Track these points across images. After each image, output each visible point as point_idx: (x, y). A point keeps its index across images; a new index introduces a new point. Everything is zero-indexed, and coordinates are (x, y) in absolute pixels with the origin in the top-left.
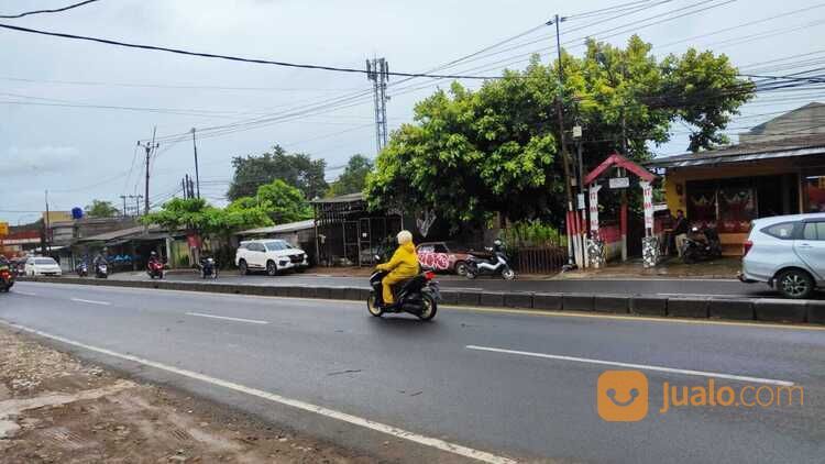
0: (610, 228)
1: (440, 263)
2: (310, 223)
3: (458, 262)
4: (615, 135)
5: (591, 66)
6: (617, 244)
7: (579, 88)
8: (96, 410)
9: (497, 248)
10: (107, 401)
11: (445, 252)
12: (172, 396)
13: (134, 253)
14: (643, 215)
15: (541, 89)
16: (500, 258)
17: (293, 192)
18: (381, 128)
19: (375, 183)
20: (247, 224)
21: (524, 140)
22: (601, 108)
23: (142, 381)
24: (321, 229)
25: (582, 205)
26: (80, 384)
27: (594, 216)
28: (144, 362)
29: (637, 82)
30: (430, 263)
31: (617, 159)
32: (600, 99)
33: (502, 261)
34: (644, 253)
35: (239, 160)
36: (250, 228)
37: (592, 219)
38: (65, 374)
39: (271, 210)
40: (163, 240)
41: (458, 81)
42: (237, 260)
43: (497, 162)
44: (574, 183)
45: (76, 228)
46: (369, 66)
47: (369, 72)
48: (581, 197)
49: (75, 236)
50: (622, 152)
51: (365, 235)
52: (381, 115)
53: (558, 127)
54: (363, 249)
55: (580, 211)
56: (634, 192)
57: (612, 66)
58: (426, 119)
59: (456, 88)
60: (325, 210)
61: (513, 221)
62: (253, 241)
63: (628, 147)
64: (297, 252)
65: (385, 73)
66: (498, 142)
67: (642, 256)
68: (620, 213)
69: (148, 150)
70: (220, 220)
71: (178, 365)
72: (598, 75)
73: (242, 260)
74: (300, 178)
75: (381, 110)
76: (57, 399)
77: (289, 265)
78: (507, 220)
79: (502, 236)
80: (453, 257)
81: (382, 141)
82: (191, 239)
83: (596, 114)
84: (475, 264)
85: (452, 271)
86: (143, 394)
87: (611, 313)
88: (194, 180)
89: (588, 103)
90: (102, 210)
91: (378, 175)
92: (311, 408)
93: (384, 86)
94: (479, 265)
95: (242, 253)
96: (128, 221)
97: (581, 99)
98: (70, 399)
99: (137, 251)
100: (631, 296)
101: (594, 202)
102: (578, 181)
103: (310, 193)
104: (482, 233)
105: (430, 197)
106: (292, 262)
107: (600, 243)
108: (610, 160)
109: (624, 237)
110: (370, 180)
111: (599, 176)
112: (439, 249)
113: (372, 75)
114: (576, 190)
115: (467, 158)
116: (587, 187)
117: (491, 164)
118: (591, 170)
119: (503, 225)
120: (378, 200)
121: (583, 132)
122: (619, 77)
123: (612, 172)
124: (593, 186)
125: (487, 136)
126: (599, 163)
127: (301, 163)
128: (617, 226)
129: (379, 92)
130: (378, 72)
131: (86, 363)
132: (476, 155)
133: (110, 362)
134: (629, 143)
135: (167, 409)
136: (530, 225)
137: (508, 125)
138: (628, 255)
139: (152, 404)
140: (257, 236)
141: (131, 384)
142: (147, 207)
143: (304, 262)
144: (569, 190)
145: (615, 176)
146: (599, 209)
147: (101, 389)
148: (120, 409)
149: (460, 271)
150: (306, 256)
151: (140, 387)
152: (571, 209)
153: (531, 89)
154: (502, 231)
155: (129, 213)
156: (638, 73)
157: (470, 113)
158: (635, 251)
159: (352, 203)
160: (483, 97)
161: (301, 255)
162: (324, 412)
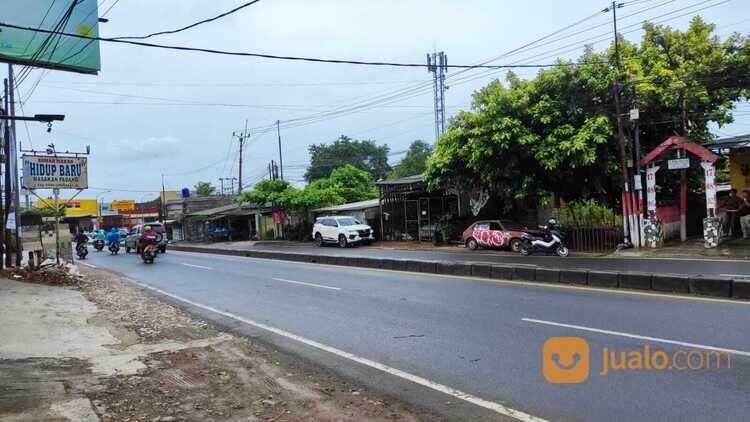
0: (667, 208)
1: (495, 240)
2: (376, 202)
3: (513, 239)
4: (674, 117)
5: (648, 49)
6: (676, 224)
7: (635, 72)
8: (204, 357)
9: (551, 227)
10: (212, 350)
11: (501, 229)
12: (262, 349)
13: (230, 226)
14: (704, 195)
15: (594, 74)
16: (554, 237)
17: (361, 174)
18: (440, 116)
19: (434, 165)
20: (323, 203)
21: (578, 123)
22: (661, 90)
23: (238, 334)
24: (386, 207)
25: (638, 185)
26: (191, 334)
27: (651, 197)
28: (240, 318)
29: (698, 63)
30: (485, 239)
31: (676, 140)
32: (658, 82)
33: (556, 239)
34: (706, 233)
35: (314, 148)
36: (324, 206)
37: (649, 200)
38: (180, 325)
39: (342, 190)
40: (253, 216)
41: (513, 70)
42: (314, 234)
43: (552, 144)
44: (630, 164)
45: (185, 205)
46: (429, 60)
47: (429, 66)
48: (638, 178)
49: (184, 211)
50: (682, 133)
51: (424, 213)
52: (440, 104)
53: (614, 111)
54: (422, 225)
55: (637, 192)
56: (695, 174)
57: (672, 48)
58: (483, 106)
59: (511, 76)
60: (389, 190)
61: (567, 201)
62: (327, 217)
63: (689, 128)
64: (365, 227)
65: (444, 66)
66: (553, 125)
67: (703, 237)
68: (680, 194)
69: (241, 140)
70: (300, 199)
71: (266, 322)
72: (656, 59)
73: (318, 234)
74: (366, 162)
75: (439, 100)
76: (174, 346)
77: (357, 238)
78: (561, 201)
79: (556, 216)
80: (508, 235)
81: (440, 127)
82: (276, 215)
83: (654, 97)
84: (529, 241)
85: (507, 247)
86: (238, 345)
87: (670, 292)
88: (279, 164)
89: (646, 87)
90: (205, 189)
91: (437, 159)
92: (379, 366)
93: (442, 77)
94: (534, 243)
95: (318, 227)
96: (225, 199)
97: (638, 82)
98: (184, 347)
99: (233, 225)
100: (691, 277)
101: (651, 183)
102: (635, 162)
103: (376, 175)
104: (537, 213)
105: (485, 178)
106: (360, 236)
107: (658, 223)
108: (669, 142)
109: (683, 217)
110: (430, 162)
111: (657, 157)
112: (494, 227)
113: (432, 68)
114: (633, 171)
115: (522, 141)
116: (644, 168)
117: (547, 146)
118: (649, 151)
119: (558, 205)
120: (437, 180)
121: (640, 114)
122: (679, 59)
123: (671, 153)
124: (651, 167)
125: (542, 120)
126: (657, 145)
127: (367, 149)
128: (676, 207)
129: (439, 83)
130: (437, 65)
131: (194, 317)
132: (531, 138)
133: (213, 317)
134: (690, 124)
135: (259, 359)
136: (584, 205)
137: (563, 110)
138: (687, 236)
139: (247, 355)
140: (330, 213)
141: (231, 337)
142: (240, 189)
143: (371, 237)
144: (625, 171)
145: (674, 157)
146: (656, 189)
147: (207, 340)
148: (221, 357)
149: (515, 248)
150: (372, 231)
151: (237, 340)
152: (627, 190)
153: (585, 75)
154: (556, 211)
155: (226, 192)
156: (700, 53)
157: (526, 98)
158: (695, 231)
159: (412, 184)
160: (537, 85)
161: (368, 230)
162: (392, 371)
